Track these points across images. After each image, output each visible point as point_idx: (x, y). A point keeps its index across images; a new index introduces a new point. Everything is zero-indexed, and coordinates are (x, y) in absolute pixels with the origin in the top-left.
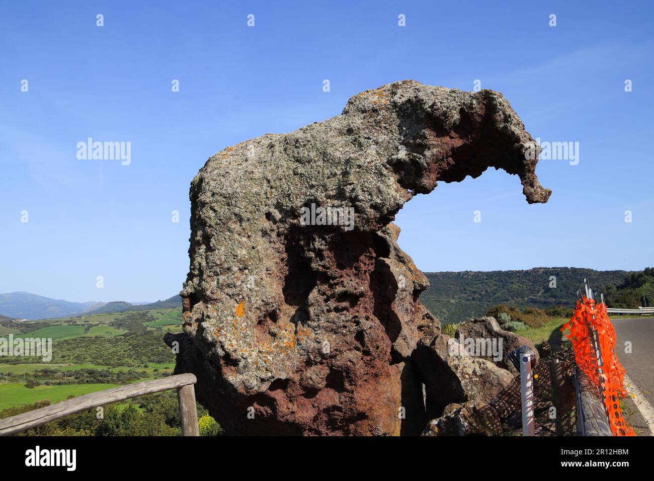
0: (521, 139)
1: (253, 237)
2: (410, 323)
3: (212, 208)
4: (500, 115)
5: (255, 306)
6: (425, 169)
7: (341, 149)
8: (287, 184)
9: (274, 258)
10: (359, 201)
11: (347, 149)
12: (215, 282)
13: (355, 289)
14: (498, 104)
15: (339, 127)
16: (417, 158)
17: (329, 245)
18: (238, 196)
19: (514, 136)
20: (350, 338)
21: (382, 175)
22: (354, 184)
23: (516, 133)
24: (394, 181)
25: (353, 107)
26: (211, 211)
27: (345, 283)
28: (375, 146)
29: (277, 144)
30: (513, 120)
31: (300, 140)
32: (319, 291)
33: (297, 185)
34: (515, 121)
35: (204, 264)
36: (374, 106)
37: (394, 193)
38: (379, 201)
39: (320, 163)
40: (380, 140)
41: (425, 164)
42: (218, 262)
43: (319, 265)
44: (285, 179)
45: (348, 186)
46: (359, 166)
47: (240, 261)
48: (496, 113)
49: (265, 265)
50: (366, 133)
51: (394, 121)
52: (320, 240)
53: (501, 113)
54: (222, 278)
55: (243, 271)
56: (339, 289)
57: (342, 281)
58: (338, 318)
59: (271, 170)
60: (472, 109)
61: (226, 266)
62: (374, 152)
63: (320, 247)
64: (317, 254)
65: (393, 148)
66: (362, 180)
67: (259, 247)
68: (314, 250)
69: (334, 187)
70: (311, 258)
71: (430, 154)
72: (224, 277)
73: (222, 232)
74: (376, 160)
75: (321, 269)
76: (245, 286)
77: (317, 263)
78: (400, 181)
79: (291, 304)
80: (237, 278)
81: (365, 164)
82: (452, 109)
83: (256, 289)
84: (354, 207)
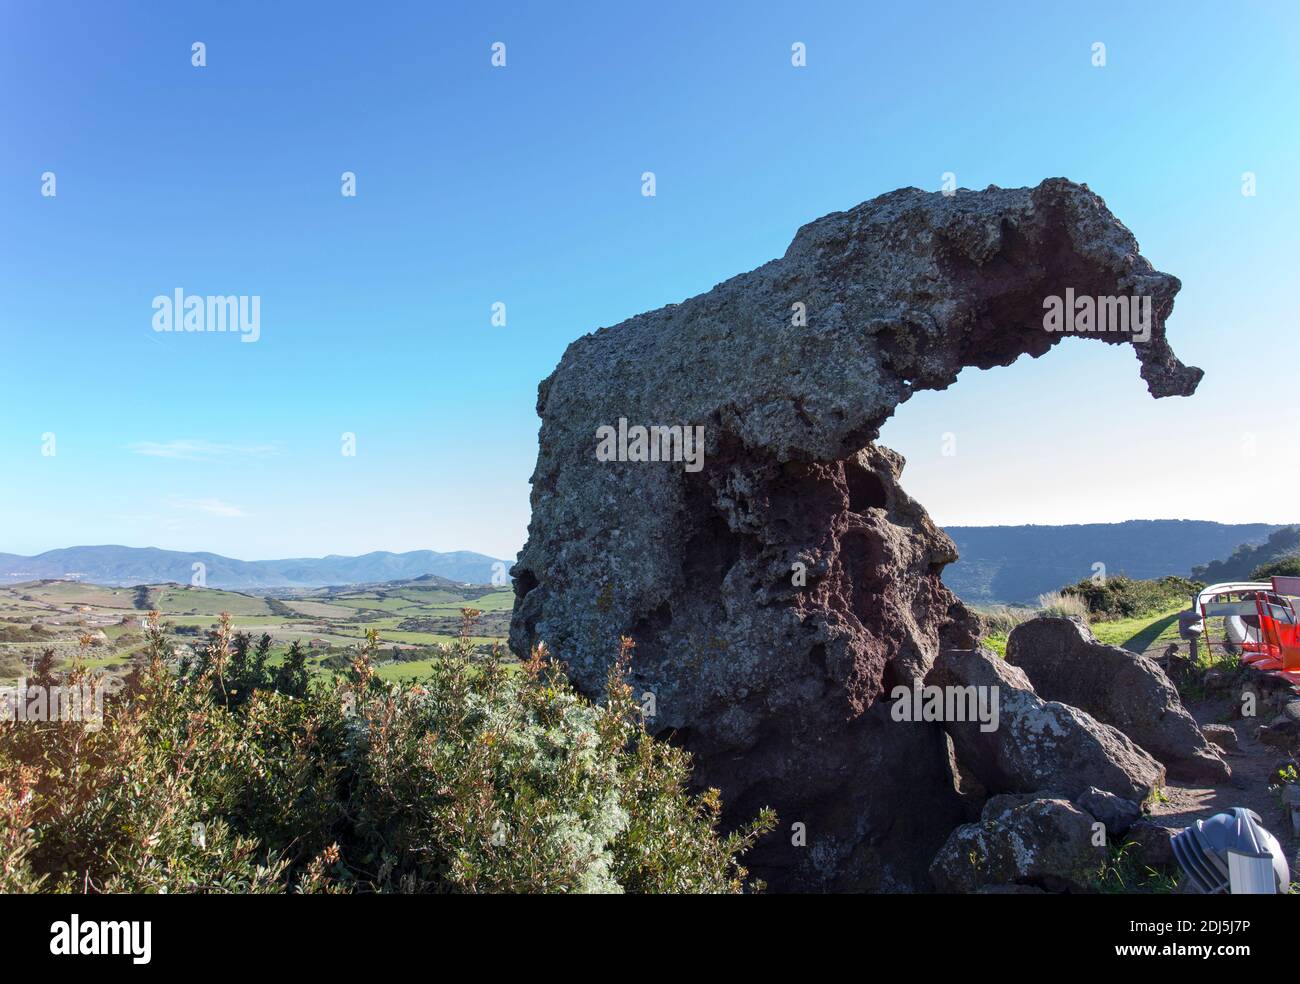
4: (1085, 226)
5: (631, 594)
6: (935, 340)
9: (666, 509)
10: (809, 403)
16: (920, 319)
17: (758, 486)
20: (801, 657)
21: (852, 354)
24: (875, 364)
32: (743, 569)
37: (876, 387)
38: (846, 403)
40: (850, 293)
41: (934, 331)
43: (744, 523)
45: (790, 378)
46: (810, 341)
47: (602, 516)
50: (824, 283)
52: (743, 476)
54: (573, 545)
55: (610, 533)
56: (778, 567)
58: (777, 619)
60: (1028, 218)
62: (838, 314)
63: (742, 490)
64: (739, 502)
65: (873, 305)
66: (815, 366)
67: (638, 492)
68: (731, 496)
69: (765, 380)
70: (727, 510)
71: (945, 309)
72: (577, 544)
73: (575, 465)
74: (841, 328)
75: (745, 530)
76: (613, 560)
77: (738, 518)
78: (887, 366)
79: (698, 591)
80: (600, 544)
81: (822, 337)
82: (985, 222)
83: (632, 564)
84: (801, 415)
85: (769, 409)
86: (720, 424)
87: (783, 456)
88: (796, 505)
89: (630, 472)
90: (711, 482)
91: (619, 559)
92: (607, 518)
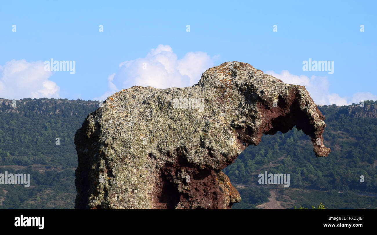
0: (315, 118)
1: (140, 169)
3: (112, 148)
4: (303, 101)
6: (255, 132)
8: (164, 134)
9: (153, 183)
10: (213, 150)
11: (205, 114)
12: (116, 198)
13: (205, 205)
14: (302, 95)
16: (251, 125)
17: (190, 176)
18: (132, 141)
19: (310, 117)
21: (228, 134)
22: (210, 139)
23: (312, 115)
24: (235, 138)
25: (207, 82)
26: (112, 150)
27: (199, 201)
28: (223, 114)
29: (151, 102)
30: (310, 106)
32: (182, 205)
33: (171, 136)
34: (311, 106)
35: (107, 185)
36: (223, 84)
37: (235, 147)
38: (226, 151)
39: (187, 122)
40: (227, 110)
41: (255, 129)
42: (119, 186)
43: (184, 189)
44: (163, 131)
45: (207, 140)
46: (214, 128)
47: (132, 185)
48: (300, 99)
49: (148, 188)
50: (217, 104)
51: (235, 96)
52: (185, 172)
53: (303, 100)
54: (121, 196)
55: (134, 192)
56: (195, 205)
57: (197, 200)
59: (152, 123)
60: (286, 96)
61: (124, 188)
62: (223, 118)
63: (185, 177)
64: (183, 181)
65: (234, 116)
66: (215, 137)
67: (144, 176)
68: (180, 179)
69: (197, 140)
70: (178, 184)
71: (259, 123)
72: (122, 195)
73: (121, 165)
74: (224, 124)
75: (184, 191)
77: (182, 187)
78: (238, 138)
80: (130, 196)
81: (218, 127)
82: (274, 96)
83: (142, 203)
84: (210, 154)
85: (199, 150)
86: (178, 153)
87: (202, 166)
89: (141, 168)
90: (171, 173)
91: (138, 201)
92: (133, 186)
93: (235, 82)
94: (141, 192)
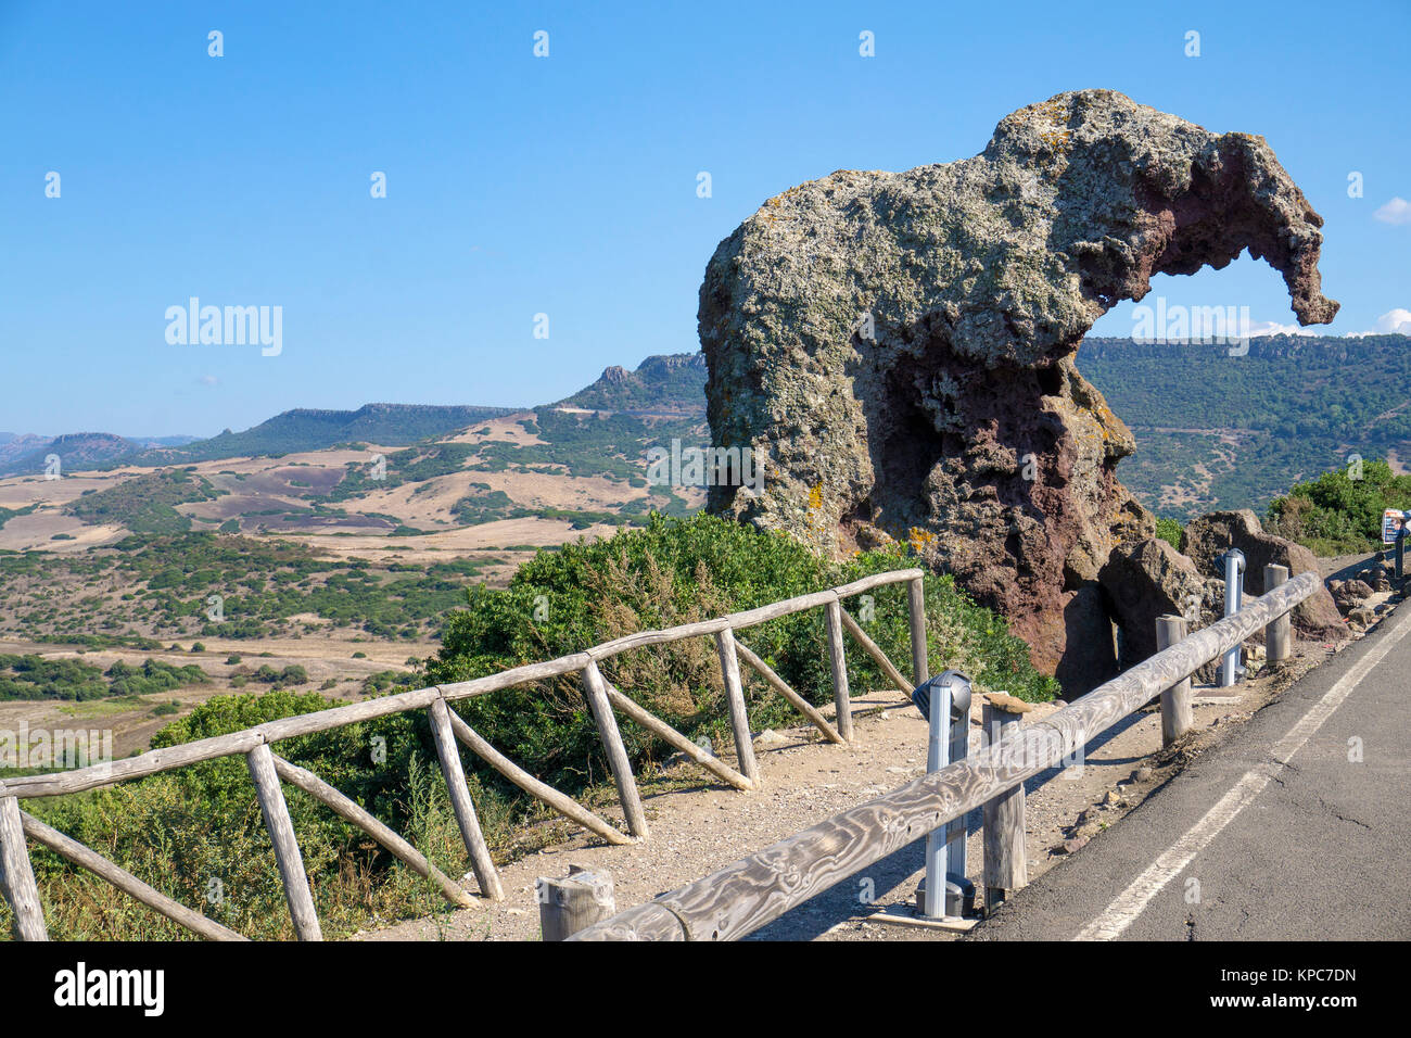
0: (1291, 220)
1: (834, 374)
2: (1097, 520)
3: (761, 324)
4: (1258, 176)
5: (839, 490)
6: (1131, 266)
7: (987, 224)
8: (893, 283)
10: (1017, 317)
11: (998, 225)
14: (1256, 158)
15: (983, 181)
16: (1118, 246)
17: (965, 389)
18: (809, 303)
19: (1279, 216)
20: (998, 545)
21: (1057, 273)
22: (1010, 289)
23: (1282, 211)
24: (1077, 285)
25: (1005, 143)
26: (760, 329)
27: (991, 454)
28: (1047, 221)
29: (867, 203)
30: (1279, 186)
31: (915, 204)
32: (946, 466)
34: (1281, 188)
36: (1045, 145)
37: (1078, 306)
38: (1052, 319)
41: (1132, 258)
42: (777, 418)
43: (948, 423)
44: (890, 274)
45: (1001, 293)
46: (1019, 259)
47: (812, 416)
48: (1252, 171)
52: (950, 380)
53: (1259, 173)
54: (782, 444)
55: (819, 433)
56: (980, 463)
57: (986, 450)
58: (978, 511)
59: (864, 255)
60: (1213, 165)
61: (790, 423)
62: (1045, 232)
63: (949, 392)
64: (945, 404)
65: (1076, 225)
66: (1024, 282)
67: (845, 392)
68: (939, 398)
70: (933, 410)
72: (786, 443)
73: (782, 365)
74: (1047, 246)
75: (950, 429)
76: (822, 458)
77: (943, 418)
78: (1087, 283)
79: (894, 488)
81: (1031, 257)
82: (1178, 165)
84: (1012, 328)
85: (980, 319)
86: (929, 329)
87: (991, 363)
88: (995, 406)
90: (917, 383)
91: (828, 457)
92: (816, 418)
93: (1079, 137)
94: (838, 434)
